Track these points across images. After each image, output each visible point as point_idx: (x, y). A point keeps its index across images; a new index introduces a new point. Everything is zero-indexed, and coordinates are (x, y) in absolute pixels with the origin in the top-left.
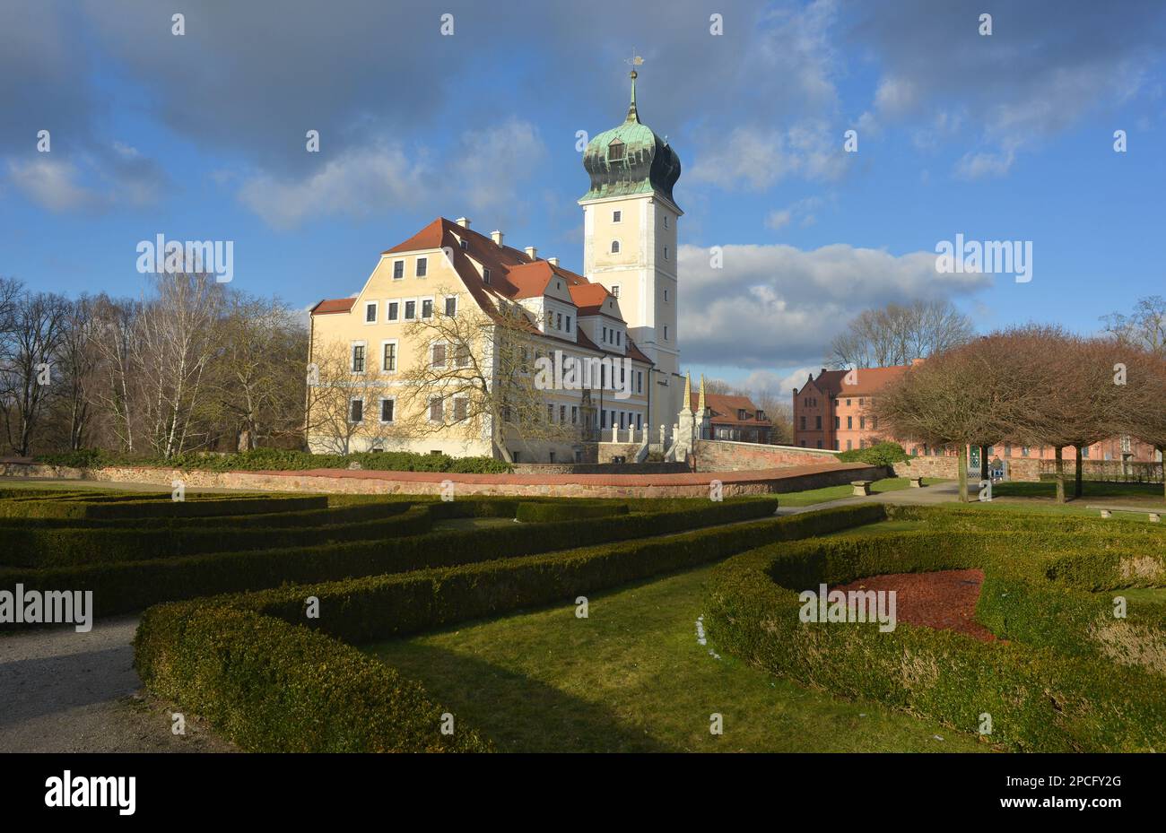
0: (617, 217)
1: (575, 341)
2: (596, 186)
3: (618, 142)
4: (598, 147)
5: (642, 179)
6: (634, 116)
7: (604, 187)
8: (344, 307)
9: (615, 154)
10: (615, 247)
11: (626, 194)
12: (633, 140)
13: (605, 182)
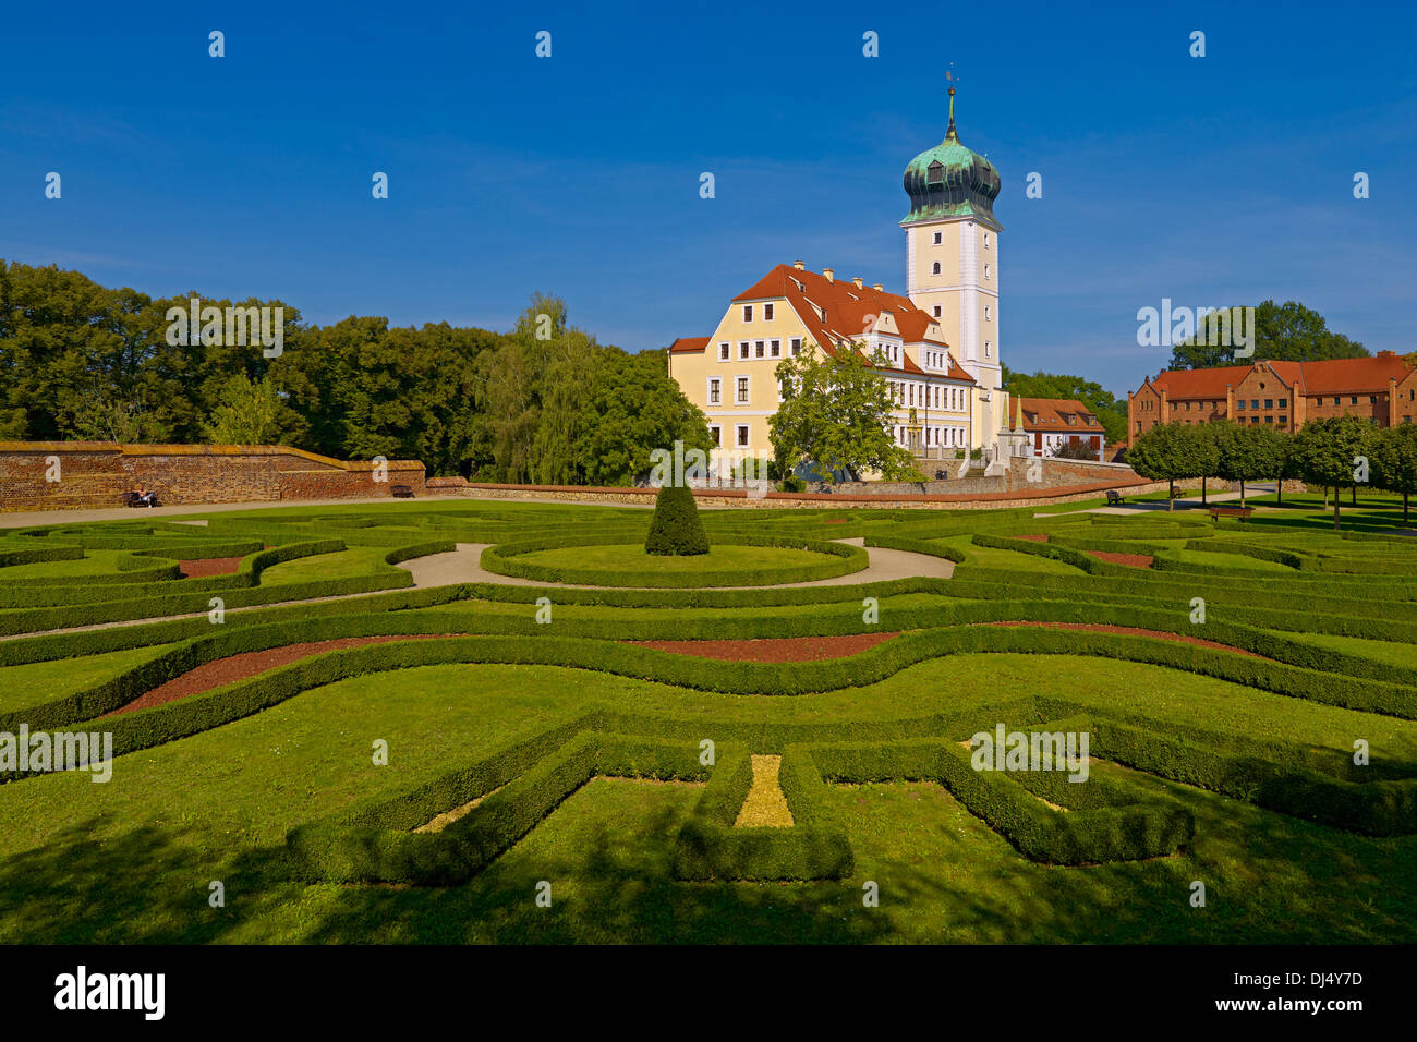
0: (938, 237)
1: (902, 368)
2: (917, 207)
3: (936, 165)
4: (918, 169)
5: (963, 201)
6: (953, 134)
7: (924, 208)
8: (699, 347)
9: (935, 176)
10: (937, 267)
11: (945, 217)
12: (953, 162)
13: (925, 205)
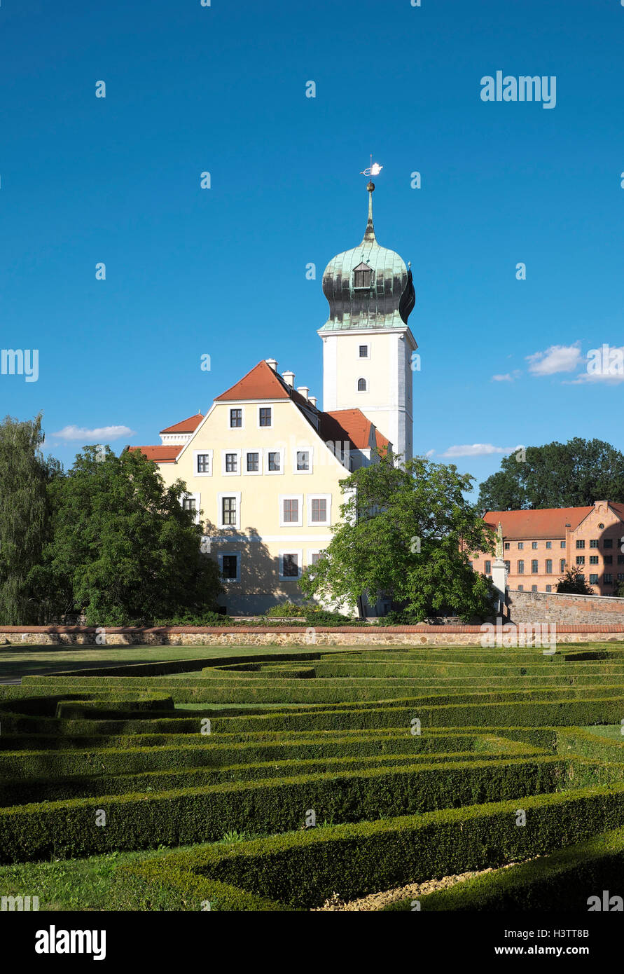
0: (363, 350)
2: (336, 314)
3: (363, 268)
4: (341, 271)
5: (391, 311)
7: (346, 316)
9: (361, 281)
10: (361, 384)
11: (371, 327)
12: (382, 267)
13: (347, 312)
